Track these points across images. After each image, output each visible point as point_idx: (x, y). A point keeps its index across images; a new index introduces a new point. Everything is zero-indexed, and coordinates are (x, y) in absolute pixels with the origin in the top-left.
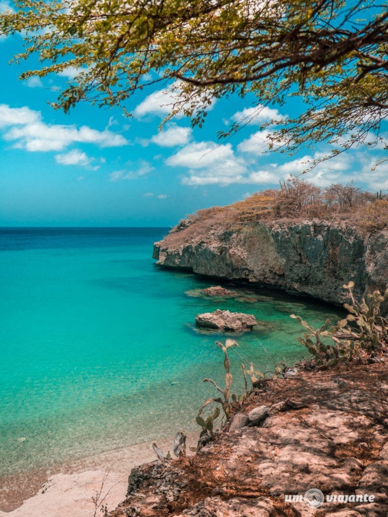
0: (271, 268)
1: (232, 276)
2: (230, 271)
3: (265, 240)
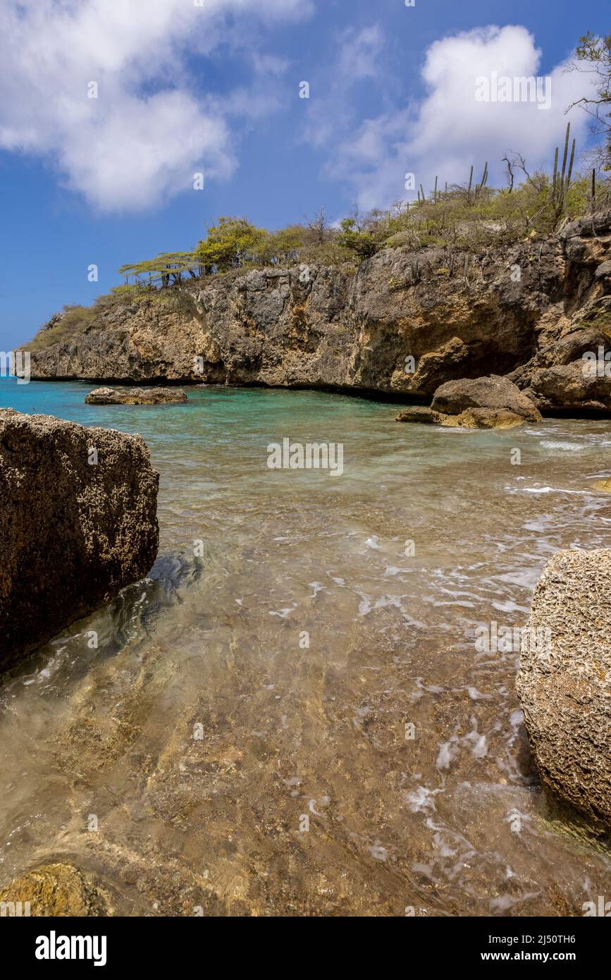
1: (140, 375)
2: (137, 368)
3: (190, 315)
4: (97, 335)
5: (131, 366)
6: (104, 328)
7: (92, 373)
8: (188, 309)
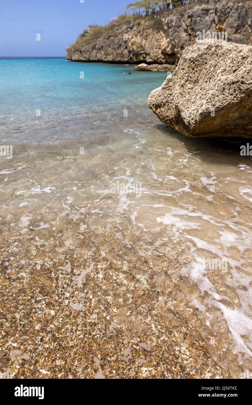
0: (163, 50)
1: (133, 60)
2: (132, 56)
3: (158, 30)
4: (114, 40)
5: (129, 55)
6: (116, 36)
7: (110, 58)
8: (158, 27)
